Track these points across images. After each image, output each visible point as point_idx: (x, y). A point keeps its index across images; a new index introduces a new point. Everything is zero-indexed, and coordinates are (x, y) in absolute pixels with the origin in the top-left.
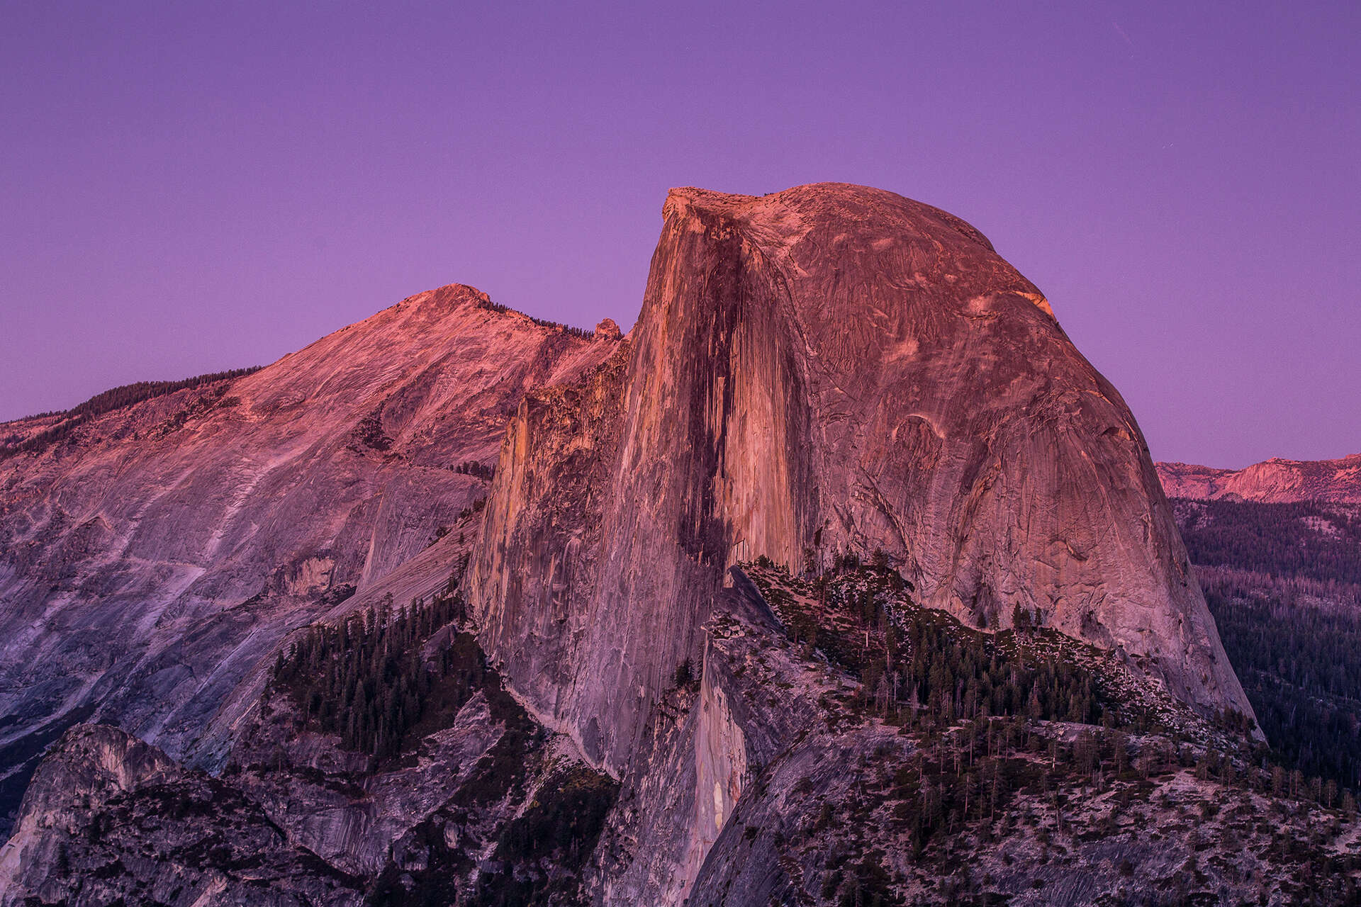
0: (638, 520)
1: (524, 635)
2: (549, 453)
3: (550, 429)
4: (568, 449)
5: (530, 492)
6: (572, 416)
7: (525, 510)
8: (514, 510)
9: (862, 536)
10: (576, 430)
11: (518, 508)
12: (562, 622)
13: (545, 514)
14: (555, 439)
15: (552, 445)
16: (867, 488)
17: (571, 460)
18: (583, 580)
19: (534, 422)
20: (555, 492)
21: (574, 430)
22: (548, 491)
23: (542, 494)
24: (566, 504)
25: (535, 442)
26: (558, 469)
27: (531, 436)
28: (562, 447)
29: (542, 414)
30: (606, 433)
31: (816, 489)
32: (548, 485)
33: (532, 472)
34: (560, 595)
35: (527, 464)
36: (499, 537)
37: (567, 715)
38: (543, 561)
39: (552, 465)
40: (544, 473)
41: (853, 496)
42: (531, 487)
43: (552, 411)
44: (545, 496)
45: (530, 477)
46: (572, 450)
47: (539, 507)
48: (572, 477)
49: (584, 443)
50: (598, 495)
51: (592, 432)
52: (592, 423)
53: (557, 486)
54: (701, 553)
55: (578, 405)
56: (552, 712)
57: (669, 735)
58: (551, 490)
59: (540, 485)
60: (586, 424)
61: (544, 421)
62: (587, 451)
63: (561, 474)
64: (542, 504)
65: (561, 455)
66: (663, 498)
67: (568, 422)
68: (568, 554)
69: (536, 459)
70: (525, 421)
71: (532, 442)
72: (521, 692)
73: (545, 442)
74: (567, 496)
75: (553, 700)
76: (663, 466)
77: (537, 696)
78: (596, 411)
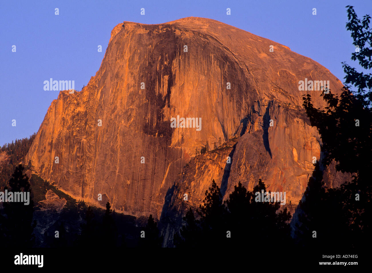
0: (119, 128)
1: (65, 172)
2: (70, 111)
3: (70, 104)
4: (76, 111)
5: (64, 124)
6: (77, 100)
7: (62, 130)
8: (57, 130)
10: (78, 104)
11: (59, 130)
12: (81, 166)
13: (70, 131)
14: (72, 107)
15: (71, 109)
16: (276, 88)
17: (78, 114)
18: (90, 152)
19: (65, 101)
20: (73, 124)
21: (78, 105)
22: (70, 124)
23: (68, 125)
24: (78, 129)
25: (65, 107)
26: (73, 117)
27: (64, 105)
28: (74, 110)
29: (67, 98)
30: (91, 106)
31: (255, 90)
32: (70, 122)
33: (64, 117)
34: (80, 157)
35: (62, 114)
36: (49, 141)
37: (88, 196)
38: (71, 147)
39: (71, 115)
40: (68, 118)
41: (271, 90)
42: (64, 123)
43: (70, 98)
44: (69, 126)
45: (63, 119)
46: (77, 111)
47: (67, 129)
48: (79, 120)
49: (81, 109)
50: (91, 125)
51: (84, 106)
52: (84, 103)
53: (74, 123)
54: (157, 134)
55: (78, 96)
56: (80, 196)
58: (71, 124)
59: (67, 122)
60: (82, 103)
61: (68, 100)
62: (83, 112)
63: (75, 119)
64: (69, 128)
65: (74, 112)
66: (133, 119)
67: (75, 102)
68: (83, 144)
69: (66, 113)
70: (62, 100)
71: (64, 108)
72: (66, 190)
73: (68, 107)
74: (77, 126)
75: (81, 192)
76: (132, 110)
77: (73, 191)
78: (85, 99)
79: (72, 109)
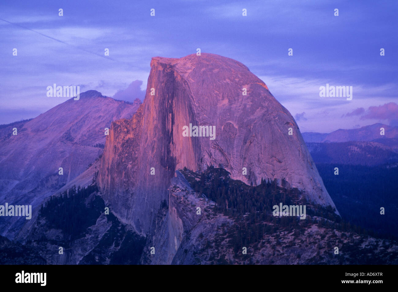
0: (148, 158)
1: (116, 195)
3: (120, 132)
4: (126, 138)
5: (115, 151)
6: (127, 128)
7: (114, 157)
8: (111, 157)
9: (215, 159)
10: (128, 132)
11: (112, 157)
12: (127, 190)
13: (120, 158)
14: (122, 135)
16: (215, 145)
17: (127, 141)
18: (133, 177)
19: (116, 130)
20: (123, 151)
23: (119, 152)
24: (126, 155)
26: (123, 144)
27: (115, 135)
28: (124, 137)
29: (118, 128)
30: (137, 133)
31: (200, 146)
32: (120, 149)
33: (115, 146)
34: (126, 182)
35: (114, 143)
36: (107, 166)
37: (130, 218)
38: (120, 173)
40: (119, 146)
42: (116, 150)
43: (121, 127)
44: (120, 153)
45: (115, 147)
46: (127, 138)
47: (118, 156)
48: (128, 146)
49: (131, 136)
50: (136, 151)
51: (133, 132)
52: (133, 130)
53: (123, 150)
54: (167, 167)
55: (128, 124)
56: (125, 218)
57: (160, 223)
58: (121, 151)
59: (118, 149)
60: (131, 130)
61: (118, 130)
62: (132, 138)
63: (125, 146)
64: (119, 155)
65: (124, 140)
66: (155, 151)
67: (125, 130)
68: (128, 170)
69: (117, 141)
70: (113, 130)
71: (115, 137)
72: (116, 212)
73: (119, 136)
74: (126, 152)
75: (126, 214)
76: (155, 141)
77: (121, 213)
78: (134, 126)
79: (122, 137)
